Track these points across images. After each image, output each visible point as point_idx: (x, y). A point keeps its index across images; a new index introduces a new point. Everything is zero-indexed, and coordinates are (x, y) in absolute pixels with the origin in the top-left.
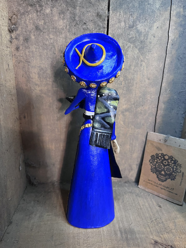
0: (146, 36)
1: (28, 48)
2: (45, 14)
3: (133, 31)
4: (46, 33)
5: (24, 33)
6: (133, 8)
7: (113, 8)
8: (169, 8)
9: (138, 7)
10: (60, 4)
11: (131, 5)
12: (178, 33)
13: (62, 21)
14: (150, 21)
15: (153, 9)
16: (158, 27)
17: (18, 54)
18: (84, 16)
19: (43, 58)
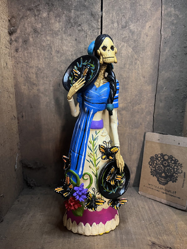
0: (139, 35)
1: (27, 49)
2: (43, 17)
3: (126, 31)
4: (44, 35)
5: (23, 36)
6: (125, 9)
7: (106, 10)
8: (160, 8)
9: (130, 8)
11: (123, 6)
12: (170, 31)
13: (58, 23)
14: (142, 20)
15: (145, 10)
16: (150, 27)
17: (17, 55)
18: (78, 18)
19: (40, 59)
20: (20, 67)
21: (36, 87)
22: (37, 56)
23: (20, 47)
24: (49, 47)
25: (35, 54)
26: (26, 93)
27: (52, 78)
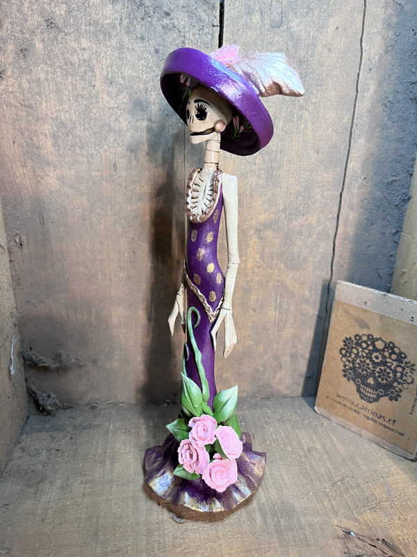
0: (311, 47)
1: (28, 71)
3: (281, 35)
4: (72, 35)
5: (17, 35)
12: (383, 43)
14: (320, 12)
16: (337, 28)
19: (64, 97)
21: (55, 170)
23: (9, 65)
24: (87, 68)
26: (29, 185)
27: (95, 148)
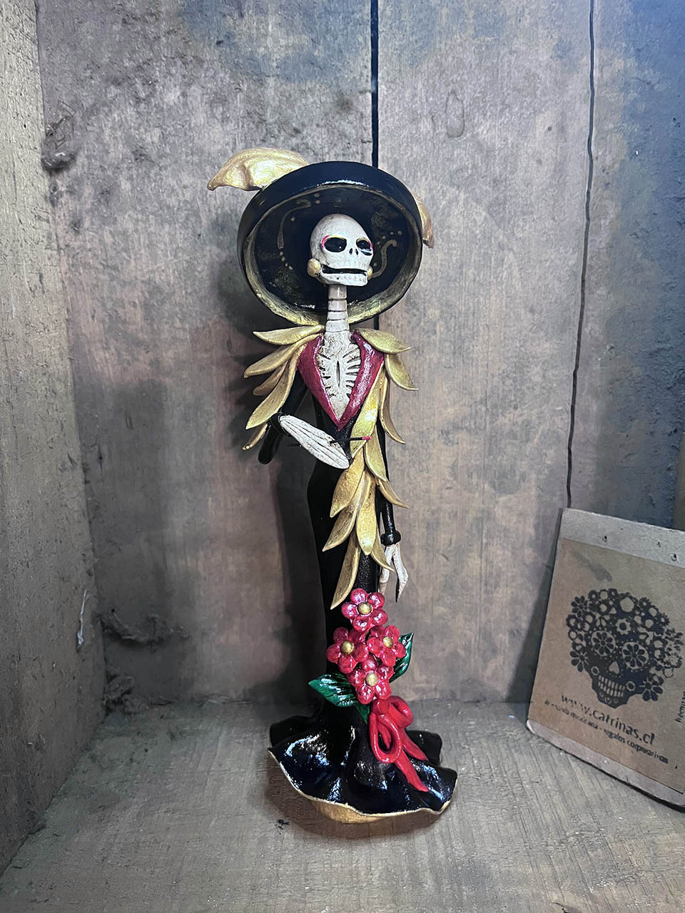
0: (511, 159)
1: (111, 220)
2: (165, 107)
3: (463, 146)
4: (170, 169)
5: (96, 173)
6: (458, 68)
7: (388, 74)
8: (586, 59)
9: (476, 65)
10: (211, 73)
11: (450, 59)
12: (625, 143)
13: (219, 127)
14: (522, 108)
15: (530, 69)
16: (550, 129)
17: (78, 243)
18: (292, 107)
19: (160, 252)
20: (87, 285)
21: (147, 353)
22: (147, 242)
23: (87, 213)
24: (190, 212)
25: (142, 236)
26: (112, 374)
27: (201, 320)
